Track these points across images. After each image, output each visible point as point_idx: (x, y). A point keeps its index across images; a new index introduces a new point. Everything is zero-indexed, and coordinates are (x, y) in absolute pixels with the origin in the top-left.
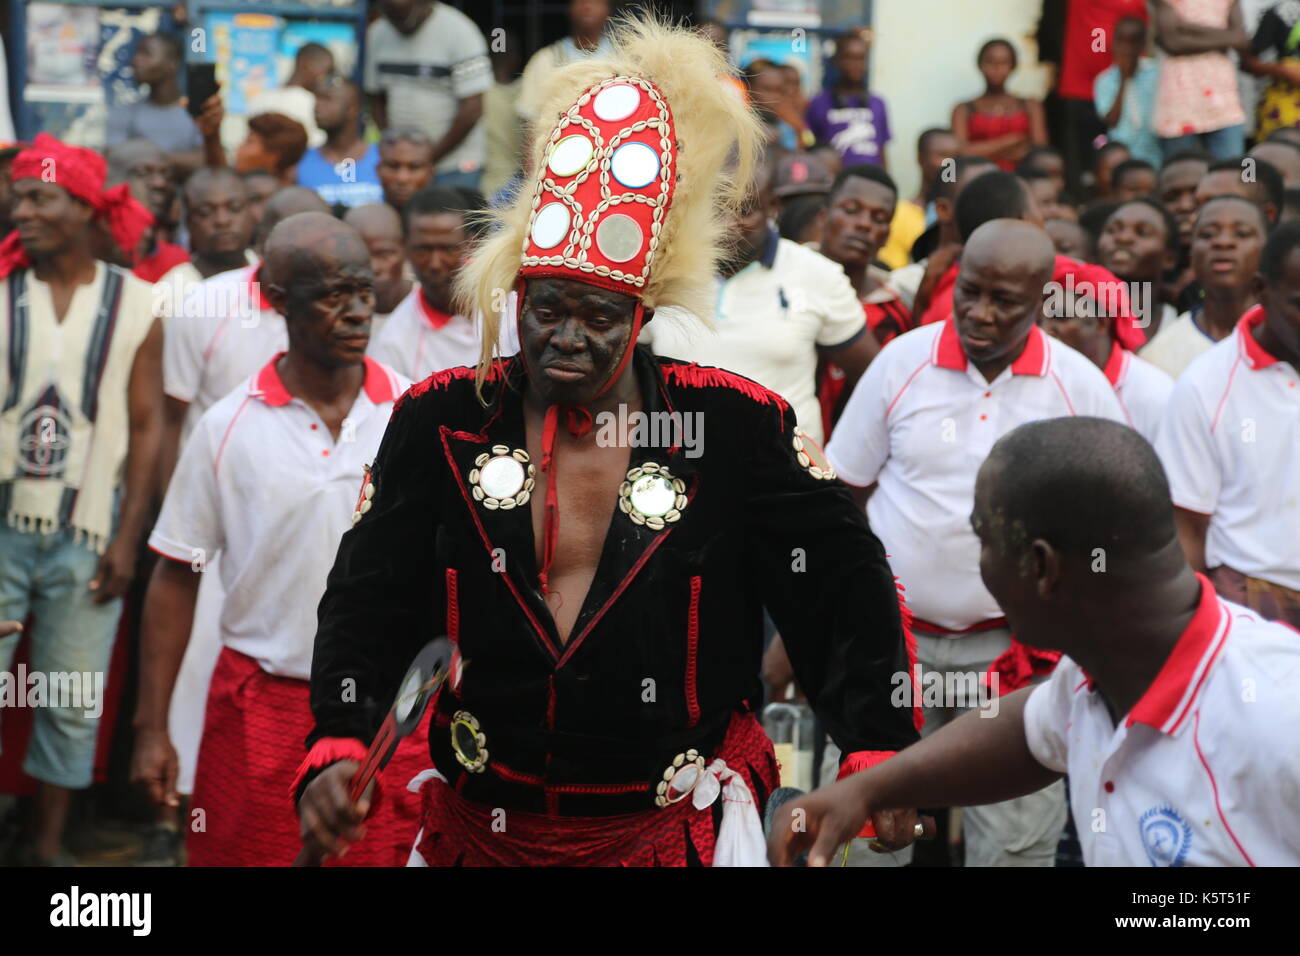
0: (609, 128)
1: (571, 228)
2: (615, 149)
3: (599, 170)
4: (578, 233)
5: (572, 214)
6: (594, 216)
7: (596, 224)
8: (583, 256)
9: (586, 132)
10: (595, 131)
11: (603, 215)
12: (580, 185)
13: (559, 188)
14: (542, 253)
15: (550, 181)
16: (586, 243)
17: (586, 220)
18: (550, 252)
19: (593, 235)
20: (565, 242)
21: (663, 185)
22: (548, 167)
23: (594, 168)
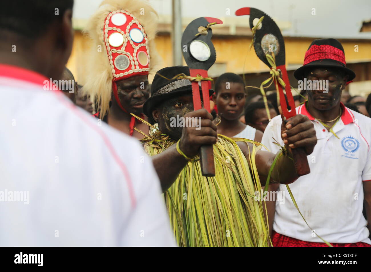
0: (123, 28)
1: (130, 60)
2: (129, 33)
3: (129, 41)
4: (133, 62)
5: (128, 57)
6: (134, 54)
7: (136, 57)
9: (116, 31)
10: (119, 30)
11: (137, 53)
12: (125, 47)
13: (119, 50)
14: (123, 72)
15: (114, 49)
16: (137, 63)
17: (133, 57)
18: (127, 70)
19: (137, 60)
20: (130, 65)
21: (146, 39)
22: (110, 46)
23: (127, 41)
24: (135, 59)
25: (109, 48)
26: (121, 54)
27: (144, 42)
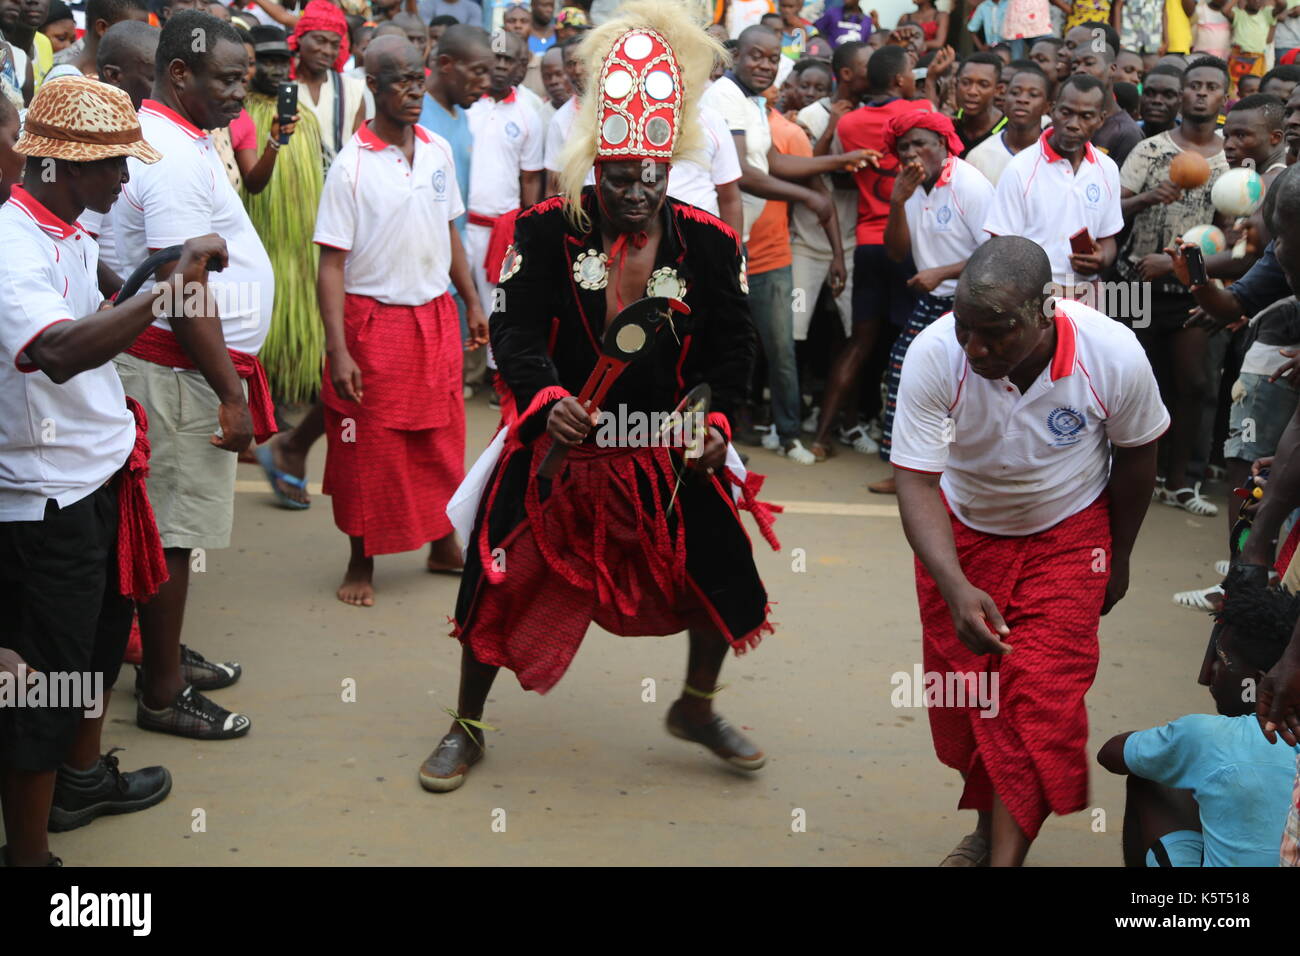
0: (639, 65)
1: (630, 130)
2: (646, 77)
3: (639, 92)
4: (634, 133)
5: (629, 121)
6: (642, 120)
7: (644, 126)
8: (640, 146)
9: (625, 69)
10: (630, 67)
11: (647, 120)
12: (629, 103)
13: (616, 106)
14: (613, 147)
15: (609, 102)
16: (641, 138)
17: (637, 123)
18: (619, 146)
19: (644, 133)
20: (628, 139)
21: (678, 95)
22: (605, 93)
23: (636, 91)
24: (640, 129)
25: (602, 97)
26: (619, 113)
27: (671, 99)
